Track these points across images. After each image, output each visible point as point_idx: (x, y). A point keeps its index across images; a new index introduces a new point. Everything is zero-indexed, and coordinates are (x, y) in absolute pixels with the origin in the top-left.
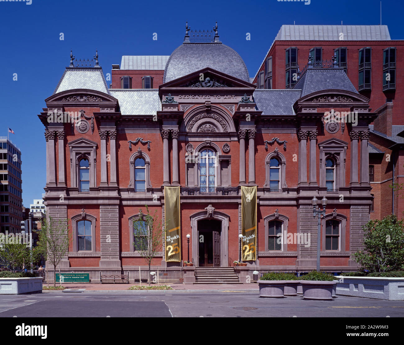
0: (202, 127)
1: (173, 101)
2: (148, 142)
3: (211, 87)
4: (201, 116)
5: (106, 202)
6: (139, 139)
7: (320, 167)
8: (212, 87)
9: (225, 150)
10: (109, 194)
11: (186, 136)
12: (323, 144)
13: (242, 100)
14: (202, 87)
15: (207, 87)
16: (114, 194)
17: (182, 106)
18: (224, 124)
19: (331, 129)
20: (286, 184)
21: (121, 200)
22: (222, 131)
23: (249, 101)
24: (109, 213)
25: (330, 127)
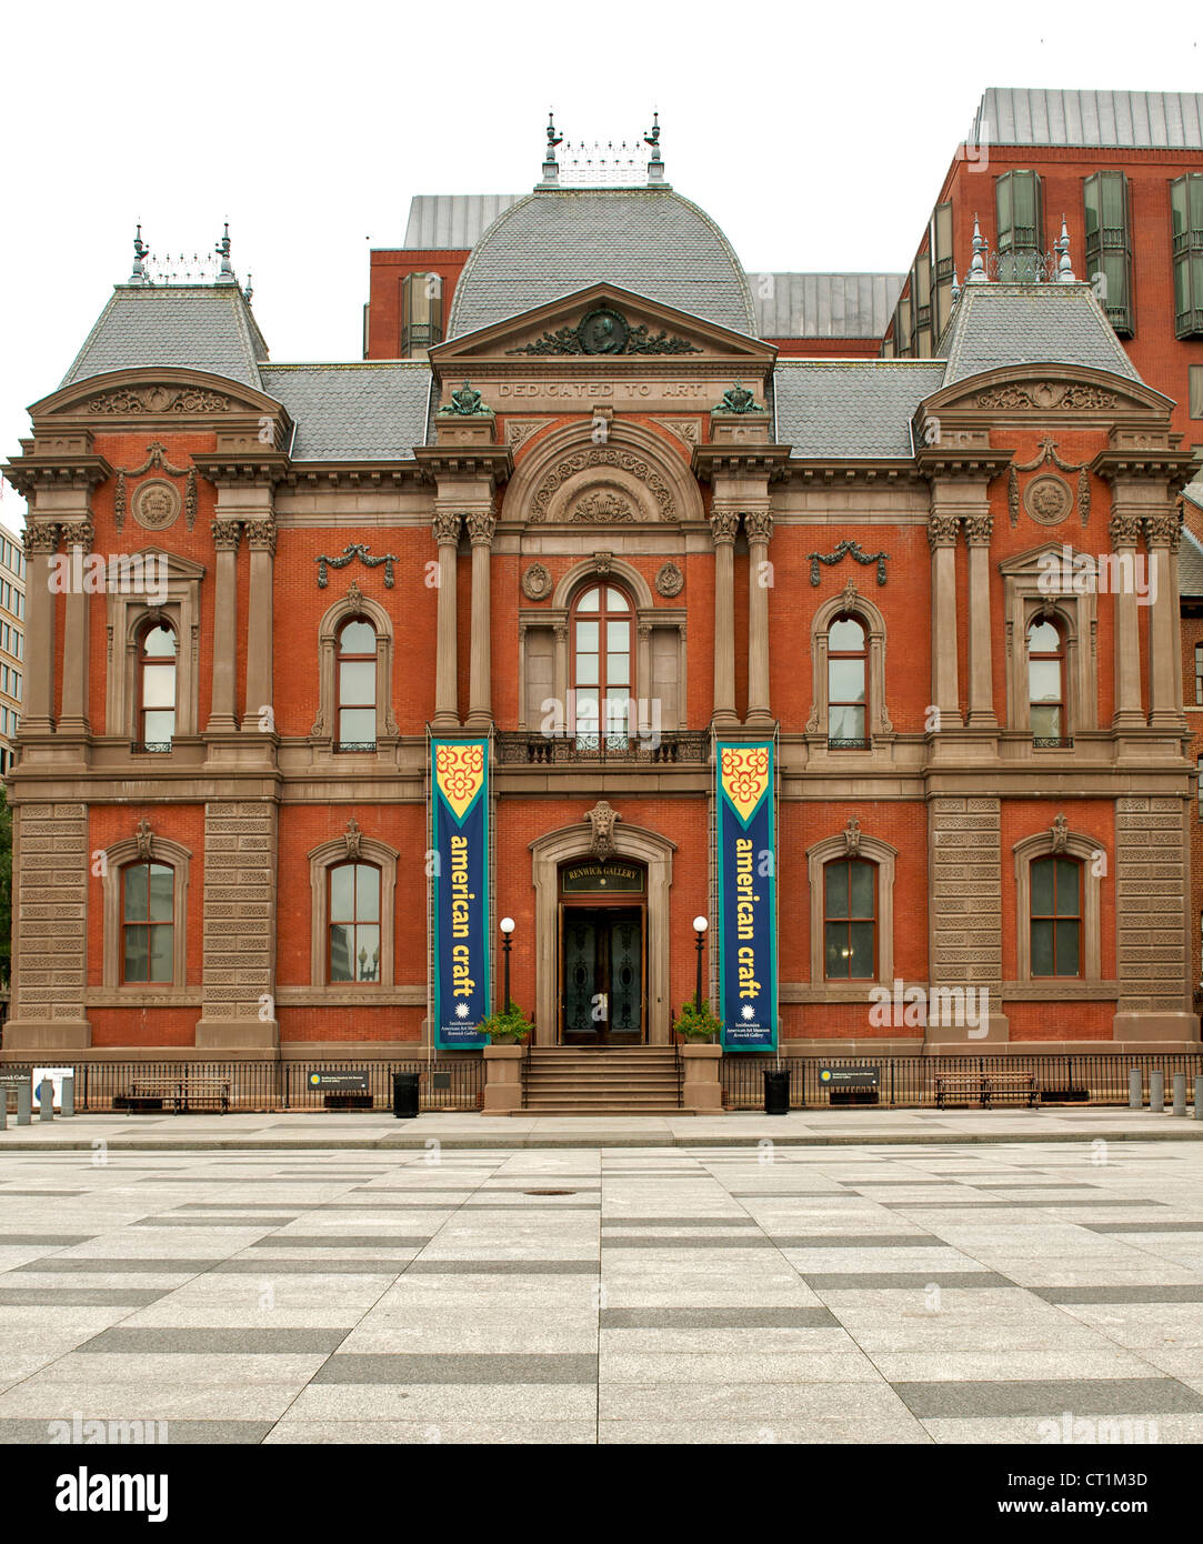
0: (580, 503)
1: (477, 406)
2: (386, 560)
3: (617, 354)
4: (581, 459)
5: (228, 789)
6: (356, 551)
7: (1008, 653)
8: (620, 353)
9: (665, 588)
10: (238, 760)
11: (521, 537)
12: (1015, 566)
13: (725, 401)
14: (587, 352)
15: (602, 352)
16: (254, 761)
17: (510, 423)
18: (663, 490)
19: (1044, 509)
20: (886, 717)
21: (282, 781)
22: (654, 514)
23: (750, 405)
24: (238, 834)
25: (1040, 502)
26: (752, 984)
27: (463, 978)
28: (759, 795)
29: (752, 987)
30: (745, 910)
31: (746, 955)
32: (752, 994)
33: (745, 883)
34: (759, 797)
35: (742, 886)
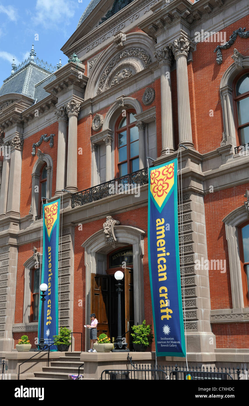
2: (51, 137)
6: (43, 137)
9: (146, 102)
11: (92, 106)
17: (89, 62)
24: (1, 260)
26: (168, 311)
28: (168, 191)
29: (167, 313)
30: (162, 262)
31: (163, 291)
32: (168, 317)
33: (162, 245)
34: (168, 192)
35: (160, 247)
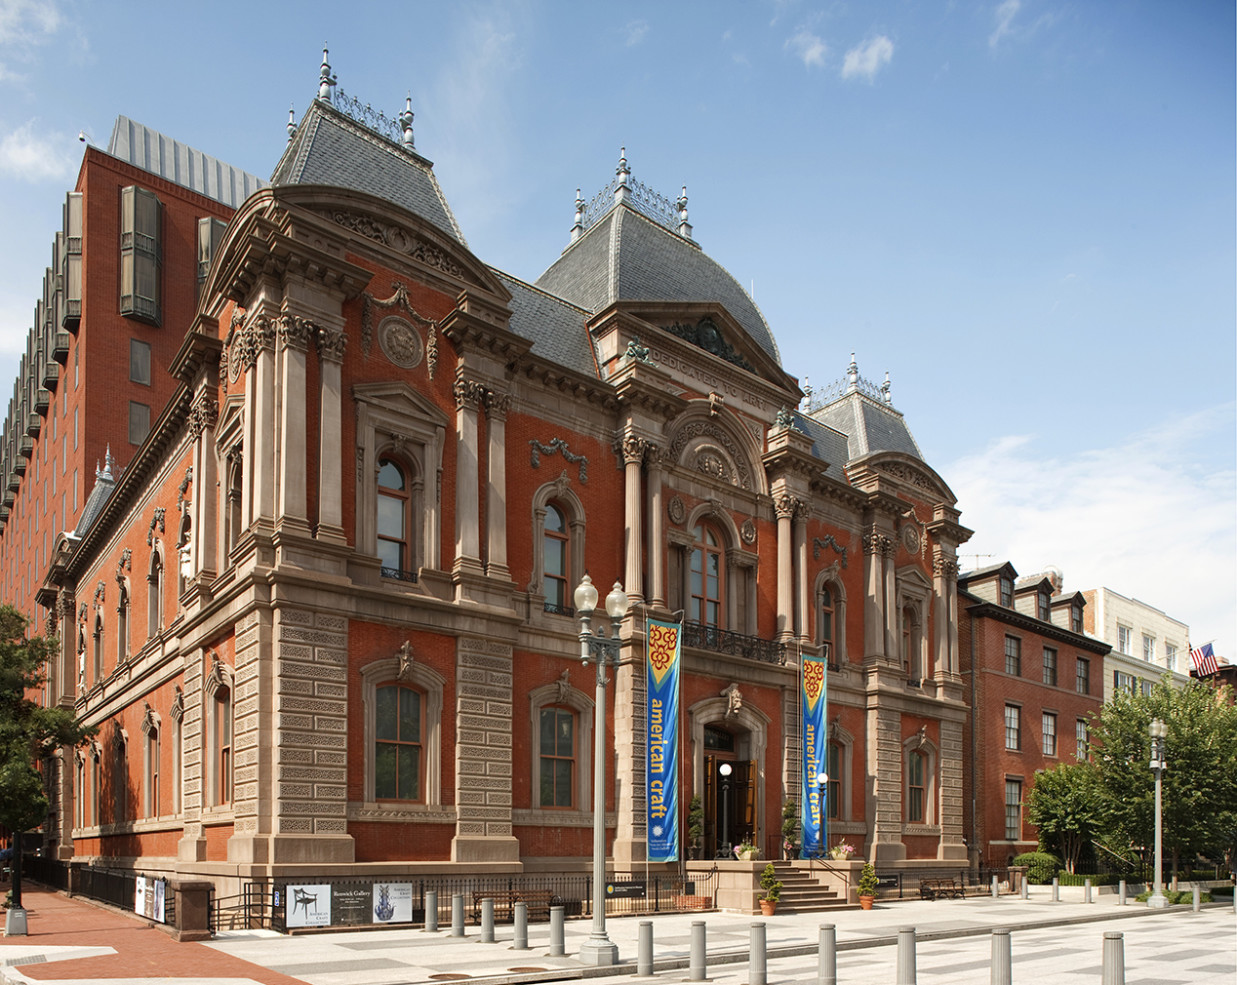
0: (700, 459)
2: (582, 460)
4: (700, 427)
5: (481, 628)
6: (560, 445)
9: (747, 538)
10: (486, 602)
11: (668, 472)
13: (780, 419)
16: (500, 606)
18: (744, 468)
19: (910, 544)
20: (847, 653)
22: (739, 483)
24: (487, 669)
25: (909, 540)
27: (658, 805)
28: (818, 694)
